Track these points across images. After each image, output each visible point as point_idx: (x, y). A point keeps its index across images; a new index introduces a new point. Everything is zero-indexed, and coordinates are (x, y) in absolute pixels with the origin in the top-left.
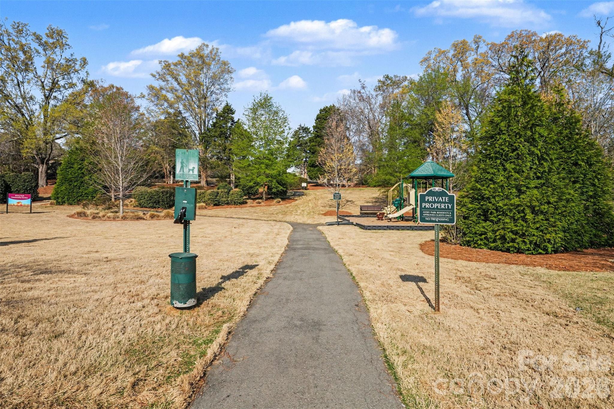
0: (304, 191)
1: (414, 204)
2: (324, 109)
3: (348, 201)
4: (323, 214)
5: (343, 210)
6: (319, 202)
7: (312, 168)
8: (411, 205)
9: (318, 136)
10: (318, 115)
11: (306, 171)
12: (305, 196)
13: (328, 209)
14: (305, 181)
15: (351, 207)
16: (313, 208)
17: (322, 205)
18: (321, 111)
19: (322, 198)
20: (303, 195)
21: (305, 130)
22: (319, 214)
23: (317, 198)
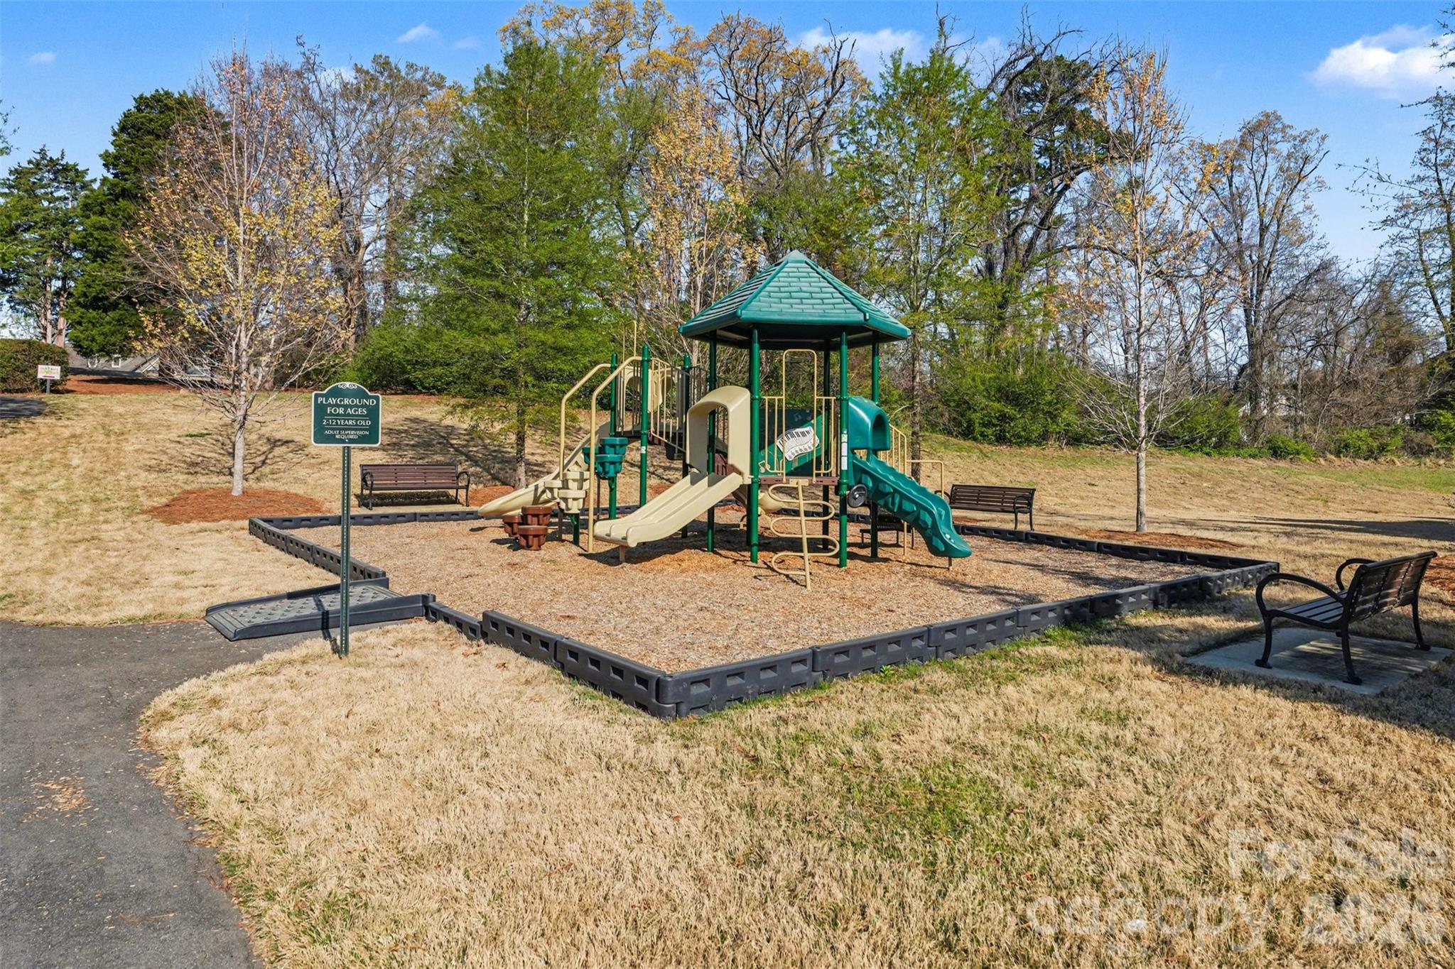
0: (48, 397)
1: (744, 465)
2: (157, 98)
3: (274, 443)
4: (156, 512)
5: (268, 484)
6: (129, 448)
7: (92, 314)
8: (734, 469)
9: (125, 194)
10: (127, 116)
11: (62, 323)
12: (50, 420)
13: (180, 480)
14: (55, 357)
15: (302, 472)
16: (90, 477)
17: (145, 459)
18: (142, 102)
19: (140, 427)
20: (39, 413)
21: (67, 173)
22: (131, 512)
23: (116, 427)
